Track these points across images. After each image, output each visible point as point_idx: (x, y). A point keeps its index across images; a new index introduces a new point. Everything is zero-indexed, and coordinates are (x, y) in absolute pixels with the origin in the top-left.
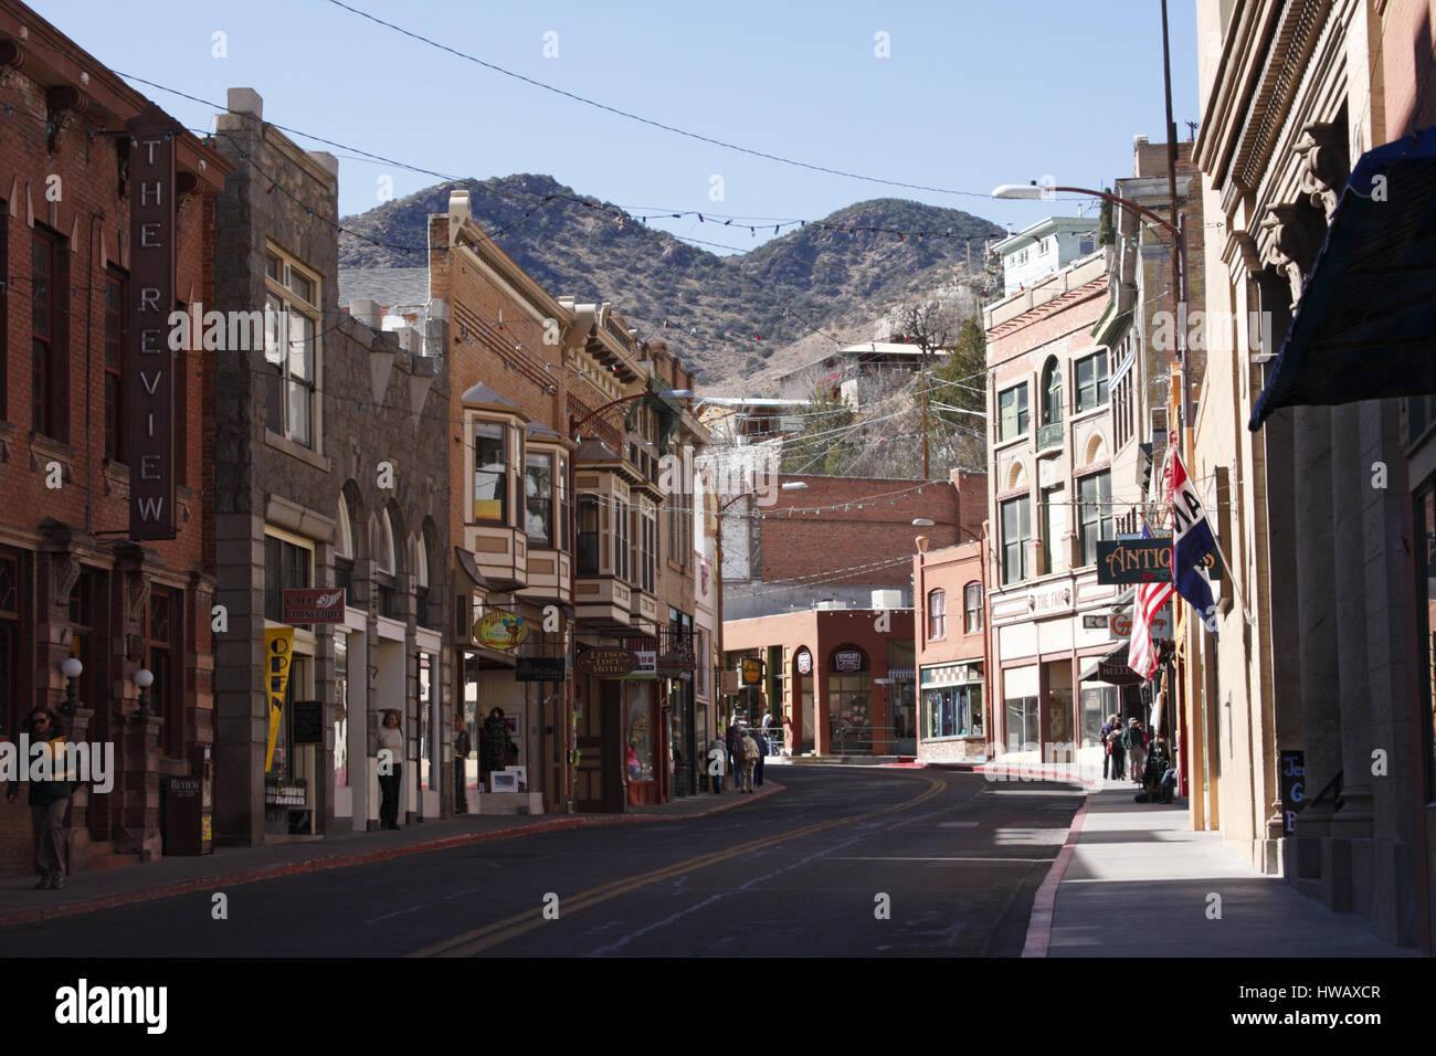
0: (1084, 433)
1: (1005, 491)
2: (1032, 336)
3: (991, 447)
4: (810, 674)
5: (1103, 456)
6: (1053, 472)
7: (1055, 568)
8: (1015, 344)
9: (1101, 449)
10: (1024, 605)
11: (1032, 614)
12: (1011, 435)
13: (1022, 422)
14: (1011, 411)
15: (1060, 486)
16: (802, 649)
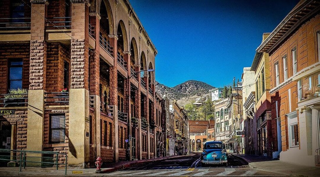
0: (226, 117)
1: (217, 123)
2: (220, 106)
3: (215, 118)
4: (194, 143)
5: (227, 119)
6: (223, 121)
7: (222, 131)
8: (218, 107)
9: (227, 118)
10: (219, 135)
11: (220, 136)
12: (217, 117)
13: (219, 115)
14: (217, 115)
15: (223, 122)
16: (193, 140)
